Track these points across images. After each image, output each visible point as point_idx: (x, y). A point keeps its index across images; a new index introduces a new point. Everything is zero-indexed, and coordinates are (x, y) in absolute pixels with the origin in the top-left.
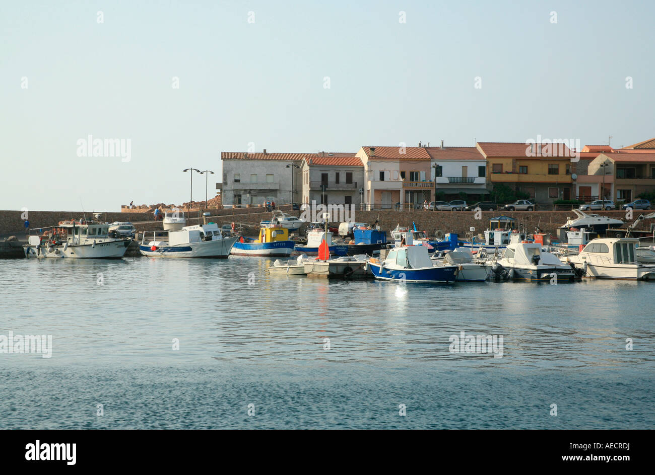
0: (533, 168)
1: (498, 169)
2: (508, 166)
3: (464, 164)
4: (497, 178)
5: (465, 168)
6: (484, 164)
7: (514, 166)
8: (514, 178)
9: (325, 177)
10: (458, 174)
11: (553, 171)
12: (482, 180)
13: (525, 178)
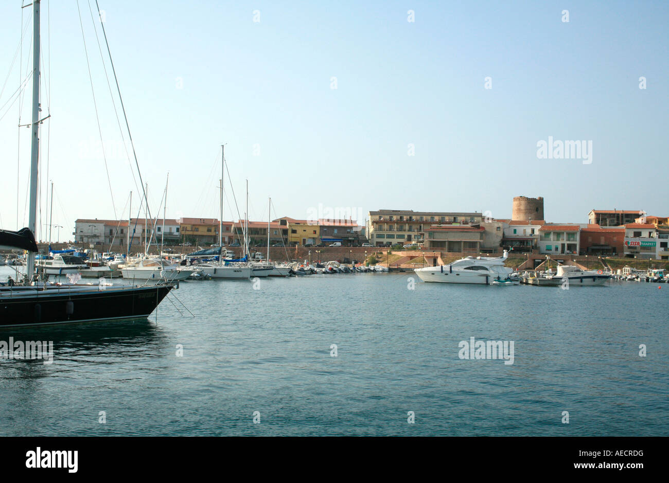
0: (201, 229)
1: (185, 229)
2: (189, 228)
3: (171, 227)
4: (183, 233)
5: (170, 228)
6: (179, 227)
7: (192, 228)
8: (191, 233)
9: (111, 231)
10: (168, 231)
11: (209, 230)
12: (177, 234)
13: (196, 233)
